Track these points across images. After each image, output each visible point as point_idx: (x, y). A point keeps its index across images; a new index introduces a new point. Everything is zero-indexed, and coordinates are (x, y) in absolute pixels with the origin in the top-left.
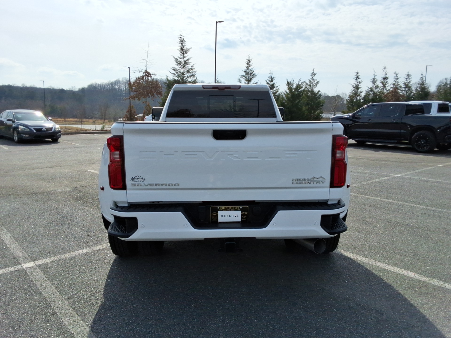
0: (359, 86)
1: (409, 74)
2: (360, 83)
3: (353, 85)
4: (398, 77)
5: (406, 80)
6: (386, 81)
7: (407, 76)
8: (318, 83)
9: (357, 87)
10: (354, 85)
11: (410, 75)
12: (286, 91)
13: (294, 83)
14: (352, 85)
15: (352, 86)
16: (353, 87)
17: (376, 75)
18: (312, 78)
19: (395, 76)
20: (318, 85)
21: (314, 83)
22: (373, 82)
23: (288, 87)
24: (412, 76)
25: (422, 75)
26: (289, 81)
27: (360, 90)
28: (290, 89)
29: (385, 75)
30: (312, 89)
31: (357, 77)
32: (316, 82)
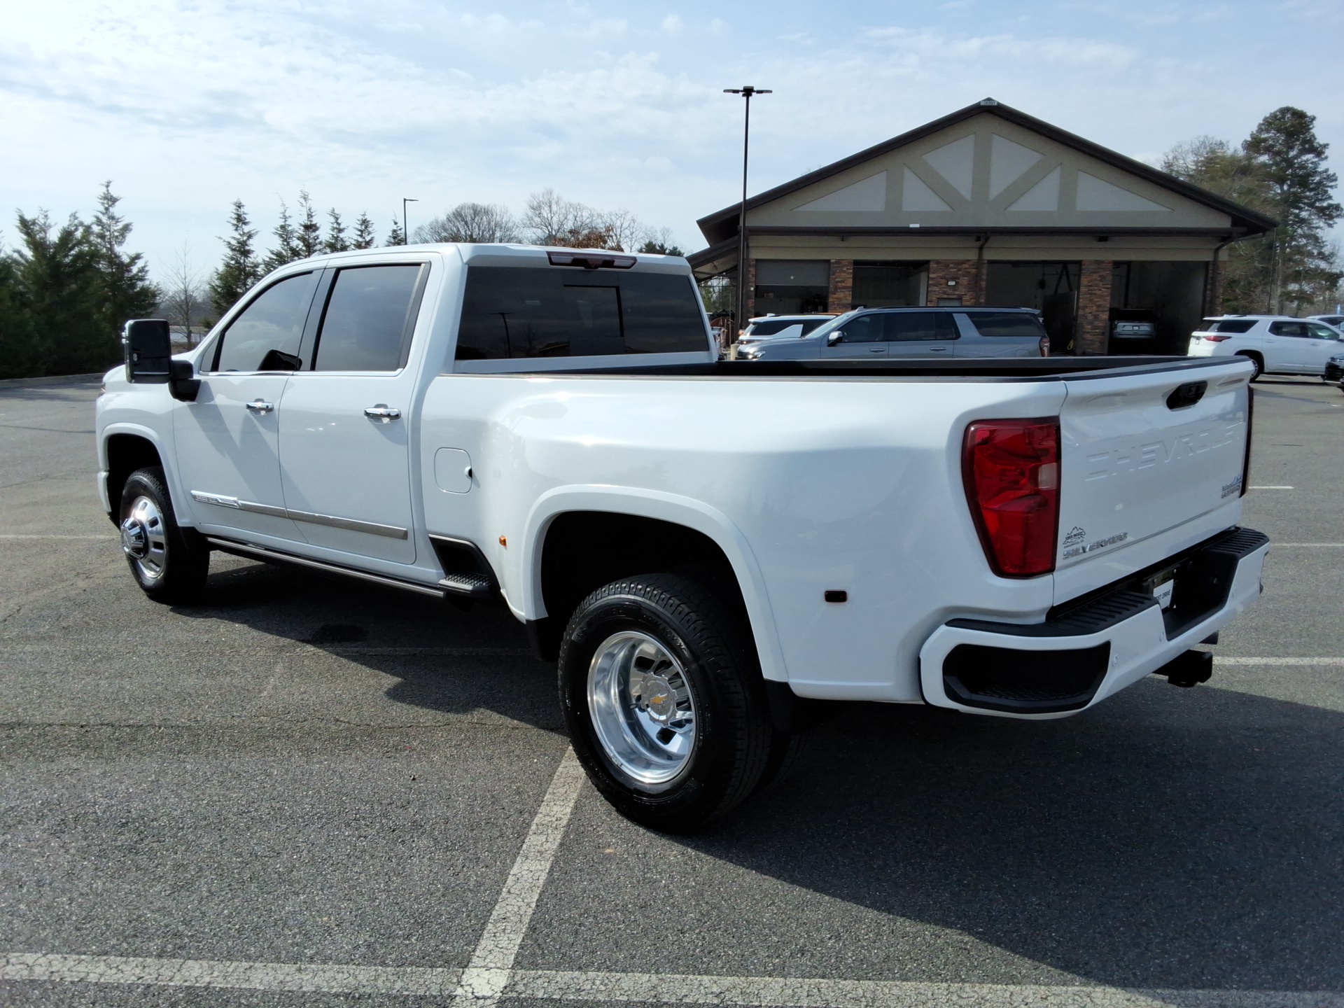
0: (247, 245)
1: (365, 220)
2: (250, 237)
3: (229, 243)
4: (342, 227)
5: (361, 236)
6: (314, 234)
7: (361, 225)
8: (126, 228)
9: (242, 249)
10: (234, 242)
11: (369, 221)
12: (19, 252)
13: (50, 226)
14: (224, 241)
15: (225, 243)
16: (230, 247)
17: (290, 217)
18: (104, 211)
19: (332, 223)
20: (129, 236)
21: (116, 228)
22: (281, 236)
23: (25, 237)
24: (374, 227)
25: (396, 223)
26: (28, 217)
27: (252, 259)
28: (37, 245)
29: (308, 218)
30: (111, 249)
31: (240, 220)
32: (120, 225)
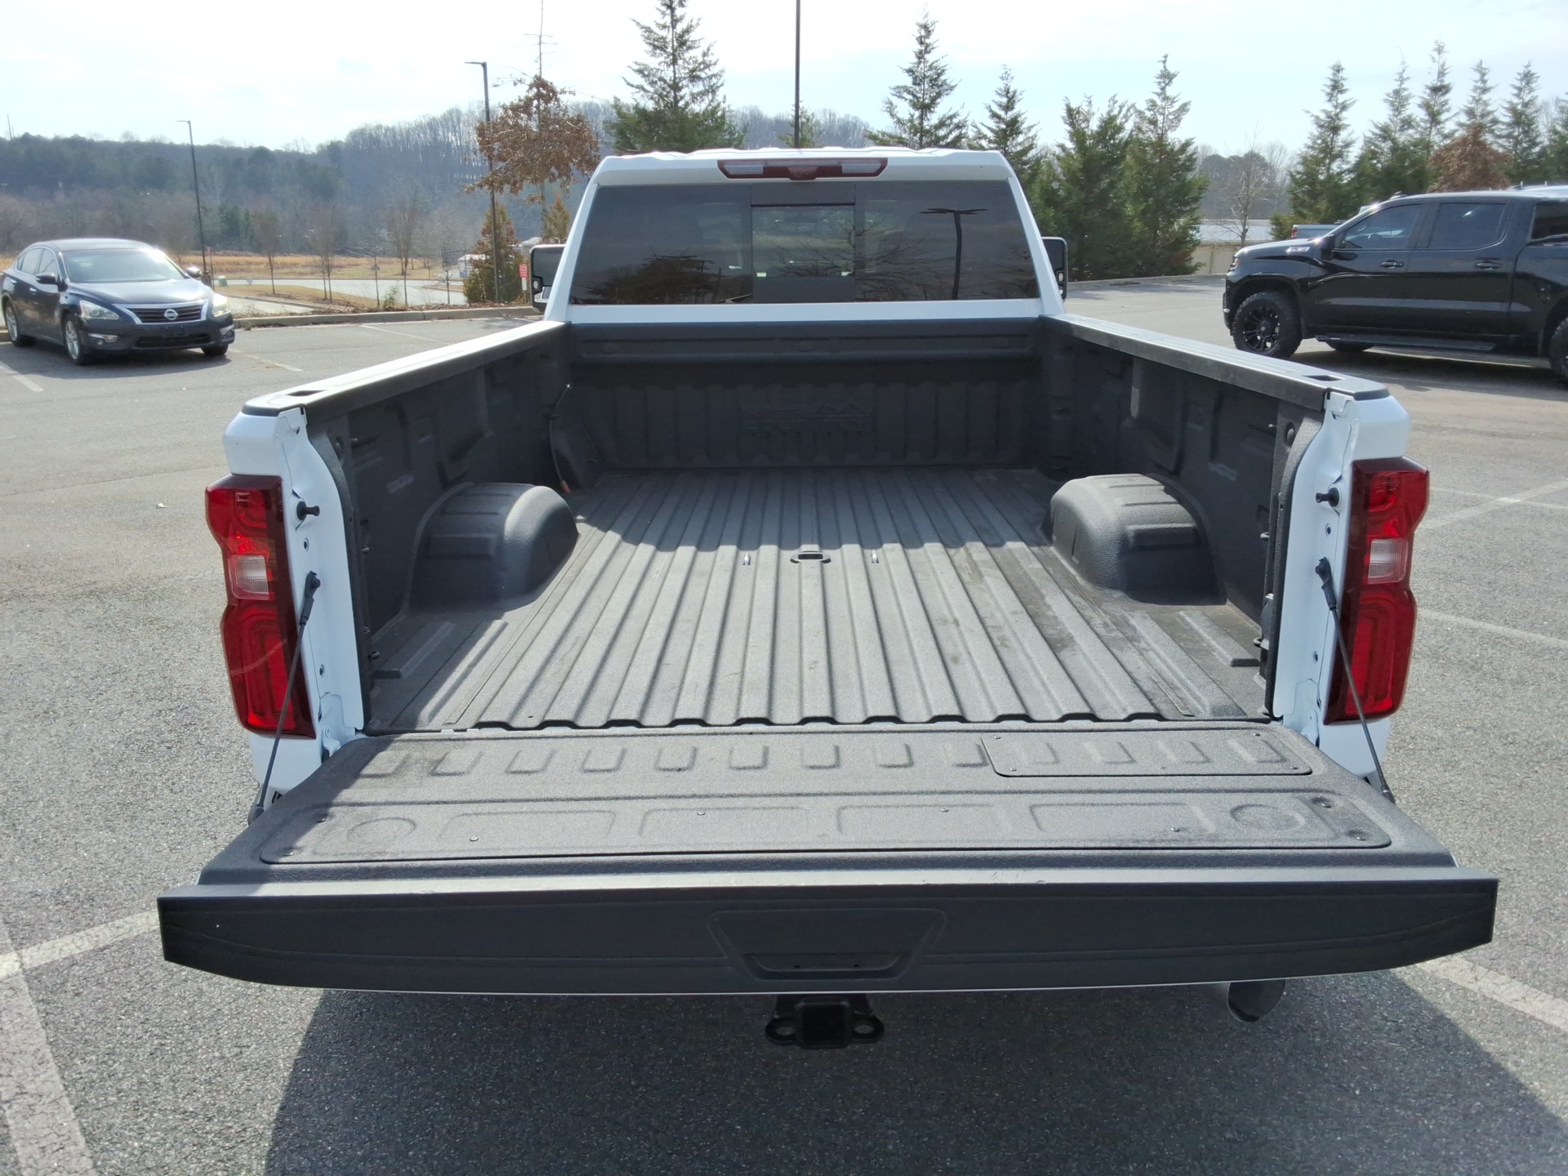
0: (1339, 119)
1: (1529, 72)
2: (1344, 107)
3: (1317, 118)
4: (1488, 85)
5: (1518, 96)
6: (1443, 99)
7: (1522, 80)
8: (1184, 108)
9: (1333, 126)
10: (1323, 116)
11: (1533, 74)
12: (1062, 147)
13: (1093, 114)
14: (1312, 116)
15: (1313, 118)
16: (1317, 124)
17: (1408, 78)
18: (1159, 91)
19: (1476, 82)
20: (1186, 119)
21: (1171, 110)
22: (1392, 104)
23: (1069, 128)
24: (1539, 81)
26: (1074, 106)
27: (1343, 136)
28: (1078, 136)
29: (1439, 77)
30: (1161, 138)
31: (1336, 87)
32: (1176, 106)
